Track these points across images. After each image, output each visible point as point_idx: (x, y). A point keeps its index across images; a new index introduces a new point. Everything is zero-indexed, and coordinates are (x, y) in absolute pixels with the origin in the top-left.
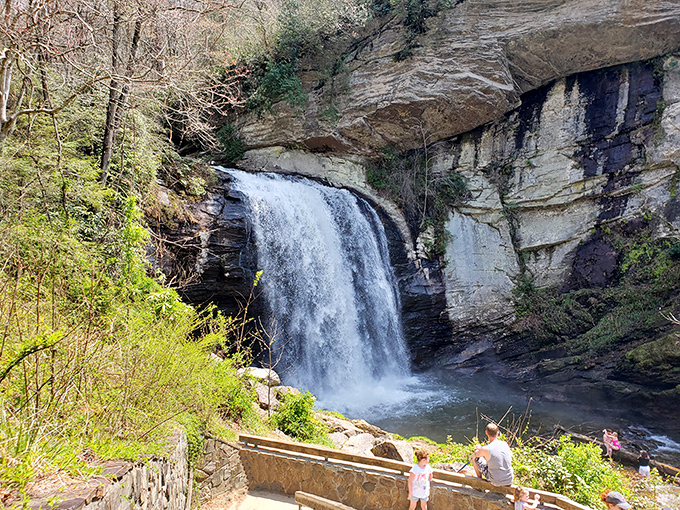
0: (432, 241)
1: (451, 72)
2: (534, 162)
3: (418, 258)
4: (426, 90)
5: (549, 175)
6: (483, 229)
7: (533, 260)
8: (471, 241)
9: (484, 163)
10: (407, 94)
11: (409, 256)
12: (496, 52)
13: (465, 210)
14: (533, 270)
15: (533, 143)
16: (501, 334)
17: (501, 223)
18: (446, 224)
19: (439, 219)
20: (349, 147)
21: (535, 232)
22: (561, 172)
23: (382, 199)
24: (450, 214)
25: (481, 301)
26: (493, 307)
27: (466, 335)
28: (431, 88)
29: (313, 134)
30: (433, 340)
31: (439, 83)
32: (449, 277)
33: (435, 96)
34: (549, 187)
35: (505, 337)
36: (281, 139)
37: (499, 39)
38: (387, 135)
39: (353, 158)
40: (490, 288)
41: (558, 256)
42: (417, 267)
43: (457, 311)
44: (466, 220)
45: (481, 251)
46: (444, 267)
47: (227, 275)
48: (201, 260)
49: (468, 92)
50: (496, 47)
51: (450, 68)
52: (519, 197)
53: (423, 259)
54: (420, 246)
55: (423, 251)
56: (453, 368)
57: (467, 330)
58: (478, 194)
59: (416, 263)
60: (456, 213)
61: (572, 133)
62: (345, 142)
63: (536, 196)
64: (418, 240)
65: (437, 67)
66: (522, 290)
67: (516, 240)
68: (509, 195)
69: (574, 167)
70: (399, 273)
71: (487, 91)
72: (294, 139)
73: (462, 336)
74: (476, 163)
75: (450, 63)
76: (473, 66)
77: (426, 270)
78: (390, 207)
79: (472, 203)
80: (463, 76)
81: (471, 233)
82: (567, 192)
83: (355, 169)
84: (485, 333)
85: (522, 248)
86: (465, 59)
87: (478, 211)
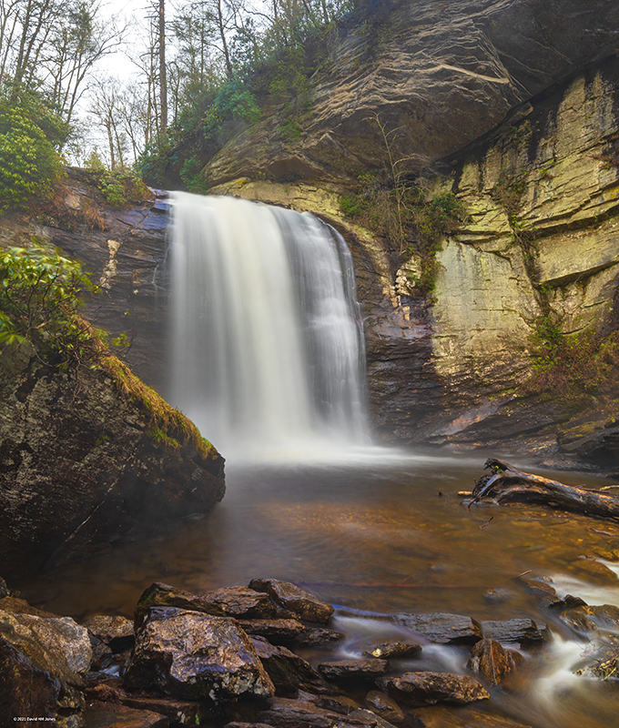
0: (418, 274)
1: (422, 67)
2: (551, 172)
3: (397, 294)
4: (395, 90)
5: (571, 184)
6: (486, 260)
7: (559, 298)
8: (470, 273)
9: (490, 185)
10: (373, 97)
11: (385, 291)
12: (473, 35)
13: (462, 238)
14: (560, 311)
15: (549, 151)
16: (511, 395)
17: (512, 251)
18: (438, 255)
19: (428, 248)
20: (321, 174)
21: (559, 259)
22: (586, 177)
23: (356, 227)
24: (445, 243)
25: (482, 350)
26: (498, 358)
27: (462, 397)
28: (401, 88)
29: (276, 158)
30: (413, 402)
31: (410, 81)
32: (438, 318)
33: (407, 97)
34: (571, 199)
35: (516, 399)
36: (244, 168)
37: (475, 19)
38: (364, 157)
39: (328, 186)
40: (495, 333)
41: (594, 289)
42: (395, 305)
43: (447, 363)
44: (464, 250)
45: (483, 286)
46: (431, 306)
47: (136, 291)
48: (108, 273)
49: (447, 88)
50: (473, 30)
51: (422, 62)
52: (534, 217)
53: (403, 296)
54: (401, 280)
55: (405, 285)
56: (440, 442)
57: (462, 390)
58: (480, 218)
59: (394, 300)
60: (451, 242)
61: (598, 128)
62: (314, 166)
63: (556, 211)
64: (399, 272)
65: (404, 62)
66: (543, 336)
67: (533, 271)
68: (521, 215)
69: (602, 168)
70: (366, 311)
71: (471, 85)
72: (258, 166)
73: (456, 399)
74: (481, 186)
75: (421, 57)
76: (449, 57)
77: (406, 309)
78: (364, 235)
79: (472, 228)
80: (438, 68)
81: (469, 263)
82: (598, 201)
83: (329, 197)
84: (488, 394)
85: (543, 280)
86: (438, 49)
87: (480, 238)
